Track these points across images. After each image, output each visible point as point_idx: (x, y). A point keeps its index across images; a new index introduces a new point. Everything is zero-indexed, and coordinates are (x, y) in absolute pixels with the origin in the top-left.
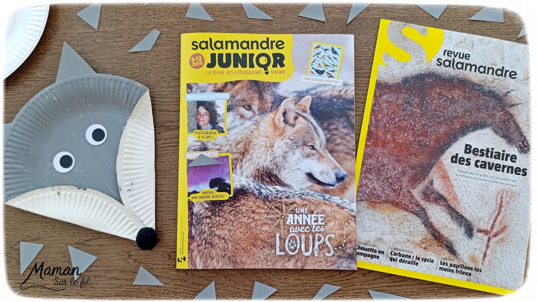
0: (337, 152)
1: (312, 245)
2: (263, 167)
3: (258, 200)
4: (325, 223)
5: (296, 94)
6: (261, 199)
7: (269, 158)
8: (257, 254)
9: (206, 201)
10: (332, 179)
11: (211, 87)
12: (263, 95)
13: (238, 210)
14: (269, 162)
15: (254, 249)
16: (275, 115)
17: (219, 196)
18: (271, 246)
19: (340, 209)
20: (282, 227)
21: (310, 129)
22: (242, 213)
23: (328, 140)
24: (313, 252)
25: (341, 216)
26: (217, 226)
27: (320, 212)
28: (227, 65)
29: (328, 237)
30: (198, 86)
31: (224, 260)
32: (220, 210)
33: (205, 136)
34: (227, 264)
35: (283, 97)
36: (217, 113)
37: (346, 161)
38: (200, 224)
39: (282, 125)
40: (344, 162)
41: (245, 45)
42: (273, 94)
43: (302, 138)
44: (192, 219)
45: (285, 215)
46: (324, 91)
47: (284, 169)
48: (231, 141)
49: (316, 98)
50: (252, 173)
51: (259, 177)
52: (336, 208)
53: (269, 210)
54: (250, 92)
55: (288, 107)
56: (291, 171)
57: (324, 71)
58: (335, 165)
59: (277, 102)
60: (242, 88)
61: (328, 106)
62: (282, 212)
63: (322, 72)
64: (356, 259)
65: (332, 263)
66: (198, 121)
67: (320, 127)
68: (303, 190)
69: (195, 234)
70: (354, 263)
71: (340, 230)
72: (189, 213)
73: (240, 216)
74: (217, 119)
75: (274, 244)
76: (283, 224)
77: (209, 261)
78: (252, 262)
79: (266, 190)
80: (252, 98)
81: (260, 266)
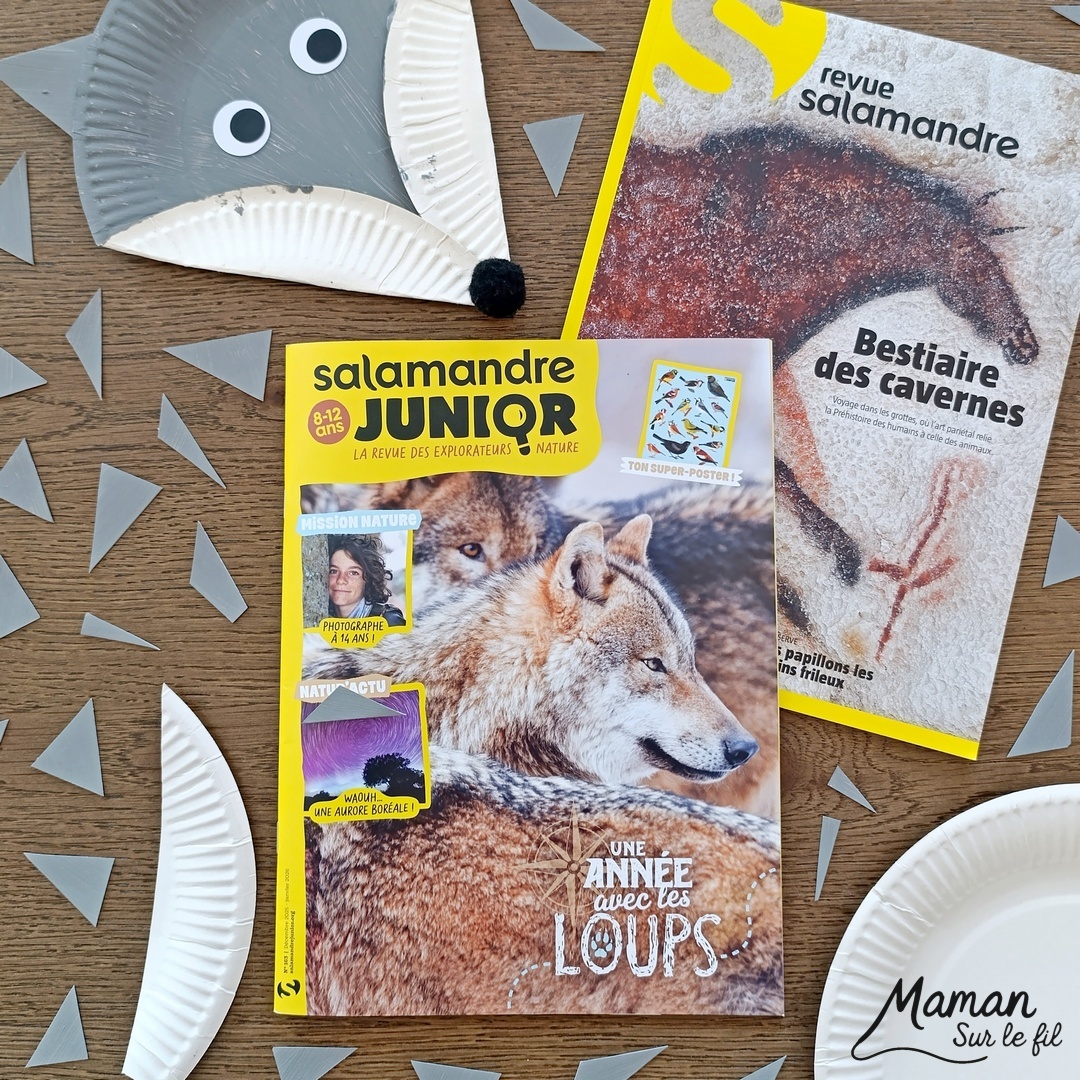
0: (728, 677)
1: (656, 947)
2: (517, 721)
3: (502, 819)
4: (695, 884)
5: (608, 510)
6: (510, 815)
7: (534, 696)
8: (501, 973)
9: (354, 823)
10: (712, 758)
11: (369, 496)
12: (513, 514)
13: (445, 848)
14: (532, 708)
15: (493, 959)
16: (550, 571)
17: (393, 807)
18: (542, 950)
19: (735, 841)
20: (572, 895)
21: (649, 611)
22: (459, 857)
23: (700, 644)
24: (660, 965)
25: (738, 862)
26: (386, 894)
27: (679, 851)
28: (412, 432)
29: (703, 924)
30: (331, 493)
31: (406, 990)
32: (394, 847)
33: (351, 634)
34: (417, 1003)
35: (570, 520)
36: (386, 568)
37: (754, 704)
38: (339, 889)
39: (570, 598)
40: (747, 707)
41: (462, 373)
42: (544, 510)
43: (626, 639)
44: (316, 874)
46: (686, 502)
47: (577, 727)
48: (425, 649)
49: (664, 521)
50: (485, 740)
51: (504, 752)
52: (724, 840)
53: (534, 847)
54: (477, 506)
55: (585, 549)
56: (595, 733)
57: (687, 444)
58: (723, 715)
59: (556, 533)
60: (456, 495)
61: (700, 544)
62: (570, 852)
63: (683, 447)
64: (781, 983)
65: (713, 997)
66: (331, 591)
67: (677, 606)
68: (632, 787)
69: (324, 916)
70: (774, 995)
71: (736, 901)
72: (309, 857)
73: (451, 863)
74: (384, 586)
75: (550, 945)
76: (575, 888)
77: (366, 995)
78: (488, 997)
79: (527, 790)
80: (483, 524)
81: (509, 1006)
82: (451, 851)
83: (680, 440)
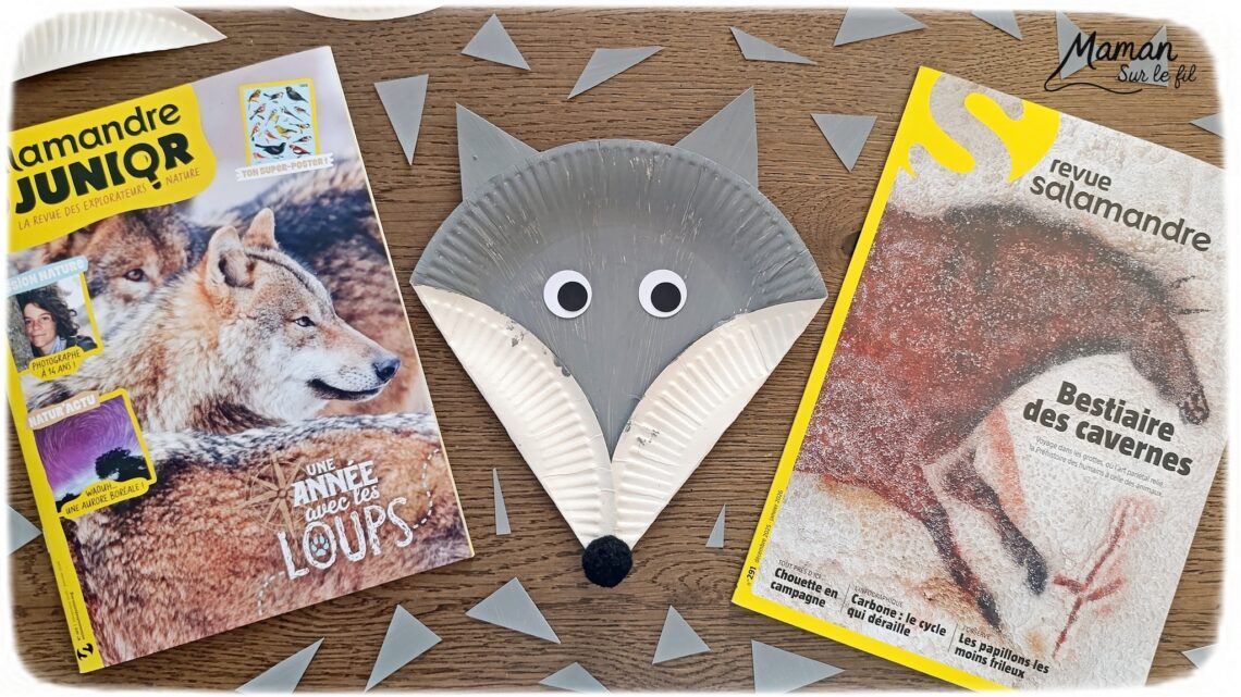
0: (362, 315)
1: (362, 535)
2: (208, 396)
3: (217, 474)
4: (379, 479)
5: (236, 214)
6: (222, 469)
7: (216, 373)
8: (248, 590)
9: (99, 511)
10: (367, 379)
11: (40, 255)
12: (161, 237)
14: (217, 383)
15: (239, 581)
16: (203, 274)
17: (127, 489)
18: (274, 564)
19: (402, 437)
20: (286, 515)
22: (190, 513)
23: (335, 296)
24: (369, 548)
25: (409, 453)
26: (140, 557)
27: (361, 458)
28: (61, 196)
29: (394, 507)
31: (176, 625)
32: (136, 520)
33: (56, 366)
34: (187, 633)
35: (208, 230)
37: (388, 328)
38: (101, 564)
39: (224, 290)
40: (384, 333)
41: (90, 139)
42: (185, 228)
43: (277, 309)
44: (80, 558)
45: (287, 488)
46: (295, 189)
47: (257, 387)
48: (119, 362)
49: (282, 209)
50: (186, 417)
51: (204, 422)
52: (393, 439)
53: (247, 488)
54: (130, 240)
55: (226, 249)
56: (272, 387)
57: (283, 145)
58: (367, 345)
59: (200, 244)
60: (110, 235)
61: (315, 219)
62: (277, 483)
63: (281, 149)
65: (415, 560)
66: (30, 338)
67: (310, 271)
68: (311, 420)
69: (96, 589)
70: (463, 544)
71: (415, 483)
72: (72, 547)
73: (185, 519)
74: (71, 322)
75: (280, 558)
76: (287, 509)
77: (145, 638)
78: (242, 612)
79: (230, 446)
80: (139, 253)
81: (260, 613)
82: (183, 510)
83: (277, 143)
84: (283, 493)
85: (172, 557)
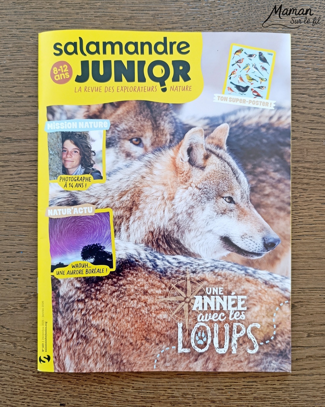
0: (266, 206)
1: (228, 339)
2: (159, 228)
3: (152, 276)
4: (248, 308)
5: (207, 121)
6: (156, 274)
7: (168, 215)
8: (151, 351)
9: (77, 278)
10: (257, 246)
11: (83, 112)
12: (158, 123)
13: (123, 291)
14: (167, 221)
15: (147, 345)
16: (177, 152)
17: (96, 271)
18: (171, 340)
19: (268, 287)
20: (186, 314)
21: (227, 173)
22: (130, 295)
23: (252, 190)
24: (230, 348)
25: (270, 298)
26: (93, 313)
27: (240, 292)
28: (105, 78)
29: (252, 328)
30: (63, 110)
31: (104, 360)
32: (97, 290)
33: (74, 183)
34: (109, 366)
35: (187, 126)
36: (92, 150)
37: (279, 219)
38: (69, 311)
39: (187, 166)
40: (276, 221)
41: (131, 48)
42: (174, 121)
43: (215, 187)
44: (58, 303)
45: (191, 297)
46: (247, 116)
47: (190, 231)
48: (113, 191)
49: (235, 127)
50: (143, 237)
51: (153, 243)
52: (263, 287)
53: (167, 290)
54: (139, 119)
55: (195, 141)
56: (198, 234)
57: (248, 87)
58: (263, 225)
59: (179, 133)
60: (128, 112)
61: (253, 139)
62: (186, 292)
63: (246, 89)
64: (290, 357)
65: (256, 363)
66: (63, 161)
67: (241, 170)
68: (217, 261)
69: (62, 324)
70: (286, 362)
71: (268, 317)
72: (54, 295)
73: (126, 298)
74: (91, 159)
75: (175, 338)
76: (188, 310)
77: (83, 362)
78: (144, 363)
79: (164, 262)
80: (142, 128)
81: (155, 367)
82: (126, 292)
83: (244, 85)
84: (188, 300)
85: (112, 319)
